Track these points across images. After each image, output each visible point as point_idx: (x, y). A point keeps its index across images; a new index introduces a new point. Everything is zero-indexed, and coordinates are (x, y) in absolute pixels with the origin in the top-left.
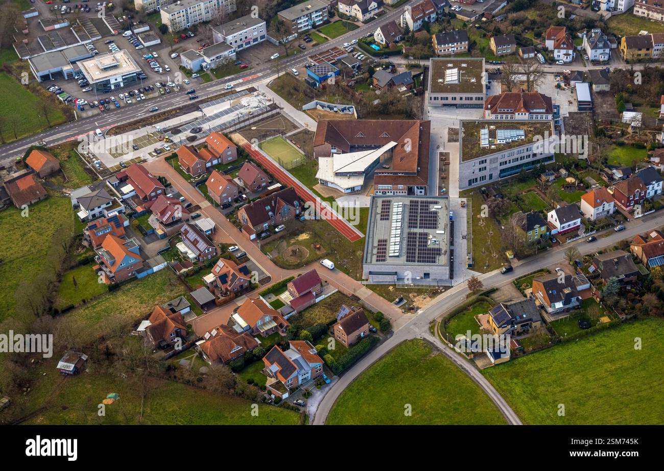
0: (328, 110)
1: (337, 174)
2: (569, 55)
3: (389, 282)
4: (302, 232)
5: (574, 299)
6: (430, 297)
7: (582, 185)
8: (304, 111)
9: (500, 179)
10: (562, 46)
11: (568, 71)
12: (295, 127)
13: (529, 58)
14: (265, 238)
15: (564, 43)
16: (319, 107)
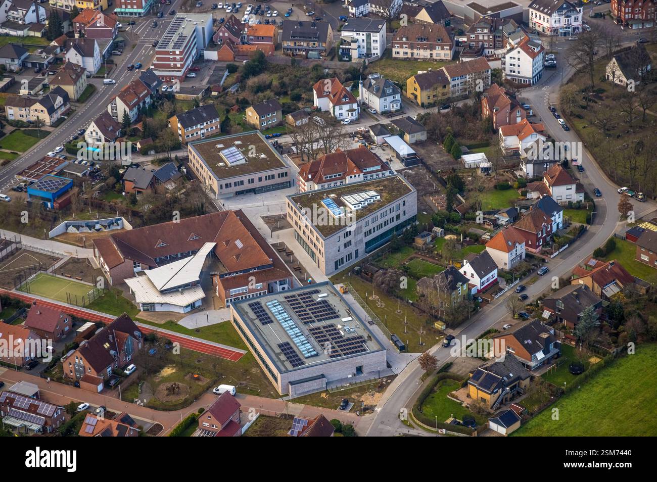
0: (86, 230)
1: (163, 292)
2: (355, 110)
3: (317, 389)
4: (162, 367)
5: (551, 347)
6: (379, 392)
7: (468, 239)
8: (52, 239)
9: (368, 255)
10: (344, 100)
11: (362, 128)
12: (56, 259)
13: (303, 125)
14: (116, 386)
15: (345, 97)
16: (72, 230)
